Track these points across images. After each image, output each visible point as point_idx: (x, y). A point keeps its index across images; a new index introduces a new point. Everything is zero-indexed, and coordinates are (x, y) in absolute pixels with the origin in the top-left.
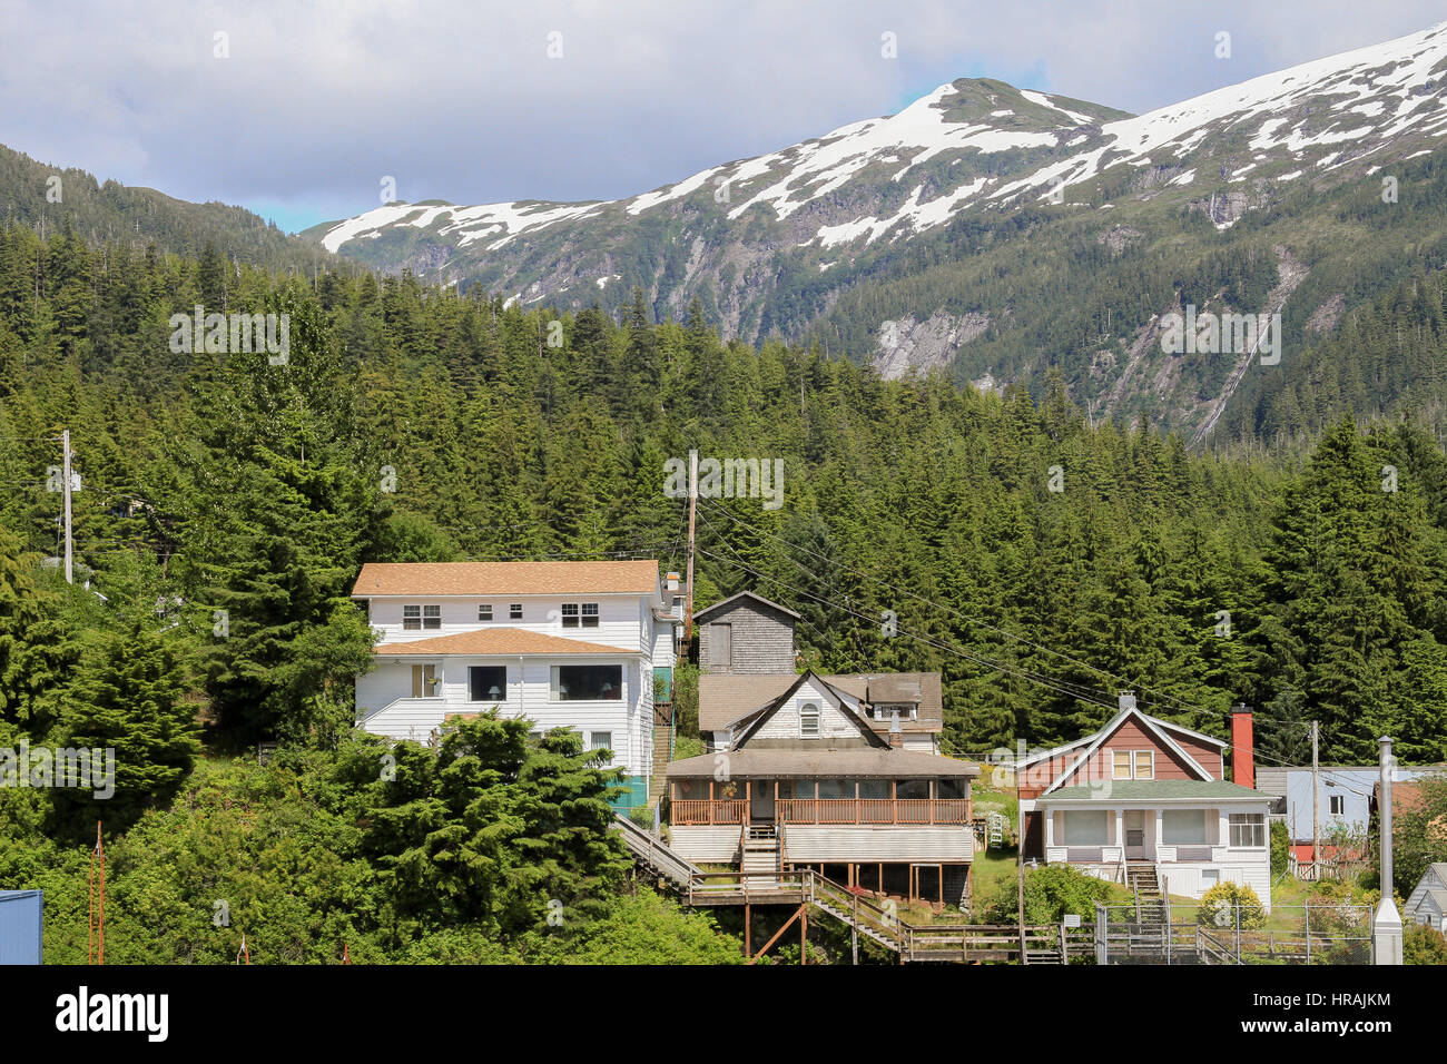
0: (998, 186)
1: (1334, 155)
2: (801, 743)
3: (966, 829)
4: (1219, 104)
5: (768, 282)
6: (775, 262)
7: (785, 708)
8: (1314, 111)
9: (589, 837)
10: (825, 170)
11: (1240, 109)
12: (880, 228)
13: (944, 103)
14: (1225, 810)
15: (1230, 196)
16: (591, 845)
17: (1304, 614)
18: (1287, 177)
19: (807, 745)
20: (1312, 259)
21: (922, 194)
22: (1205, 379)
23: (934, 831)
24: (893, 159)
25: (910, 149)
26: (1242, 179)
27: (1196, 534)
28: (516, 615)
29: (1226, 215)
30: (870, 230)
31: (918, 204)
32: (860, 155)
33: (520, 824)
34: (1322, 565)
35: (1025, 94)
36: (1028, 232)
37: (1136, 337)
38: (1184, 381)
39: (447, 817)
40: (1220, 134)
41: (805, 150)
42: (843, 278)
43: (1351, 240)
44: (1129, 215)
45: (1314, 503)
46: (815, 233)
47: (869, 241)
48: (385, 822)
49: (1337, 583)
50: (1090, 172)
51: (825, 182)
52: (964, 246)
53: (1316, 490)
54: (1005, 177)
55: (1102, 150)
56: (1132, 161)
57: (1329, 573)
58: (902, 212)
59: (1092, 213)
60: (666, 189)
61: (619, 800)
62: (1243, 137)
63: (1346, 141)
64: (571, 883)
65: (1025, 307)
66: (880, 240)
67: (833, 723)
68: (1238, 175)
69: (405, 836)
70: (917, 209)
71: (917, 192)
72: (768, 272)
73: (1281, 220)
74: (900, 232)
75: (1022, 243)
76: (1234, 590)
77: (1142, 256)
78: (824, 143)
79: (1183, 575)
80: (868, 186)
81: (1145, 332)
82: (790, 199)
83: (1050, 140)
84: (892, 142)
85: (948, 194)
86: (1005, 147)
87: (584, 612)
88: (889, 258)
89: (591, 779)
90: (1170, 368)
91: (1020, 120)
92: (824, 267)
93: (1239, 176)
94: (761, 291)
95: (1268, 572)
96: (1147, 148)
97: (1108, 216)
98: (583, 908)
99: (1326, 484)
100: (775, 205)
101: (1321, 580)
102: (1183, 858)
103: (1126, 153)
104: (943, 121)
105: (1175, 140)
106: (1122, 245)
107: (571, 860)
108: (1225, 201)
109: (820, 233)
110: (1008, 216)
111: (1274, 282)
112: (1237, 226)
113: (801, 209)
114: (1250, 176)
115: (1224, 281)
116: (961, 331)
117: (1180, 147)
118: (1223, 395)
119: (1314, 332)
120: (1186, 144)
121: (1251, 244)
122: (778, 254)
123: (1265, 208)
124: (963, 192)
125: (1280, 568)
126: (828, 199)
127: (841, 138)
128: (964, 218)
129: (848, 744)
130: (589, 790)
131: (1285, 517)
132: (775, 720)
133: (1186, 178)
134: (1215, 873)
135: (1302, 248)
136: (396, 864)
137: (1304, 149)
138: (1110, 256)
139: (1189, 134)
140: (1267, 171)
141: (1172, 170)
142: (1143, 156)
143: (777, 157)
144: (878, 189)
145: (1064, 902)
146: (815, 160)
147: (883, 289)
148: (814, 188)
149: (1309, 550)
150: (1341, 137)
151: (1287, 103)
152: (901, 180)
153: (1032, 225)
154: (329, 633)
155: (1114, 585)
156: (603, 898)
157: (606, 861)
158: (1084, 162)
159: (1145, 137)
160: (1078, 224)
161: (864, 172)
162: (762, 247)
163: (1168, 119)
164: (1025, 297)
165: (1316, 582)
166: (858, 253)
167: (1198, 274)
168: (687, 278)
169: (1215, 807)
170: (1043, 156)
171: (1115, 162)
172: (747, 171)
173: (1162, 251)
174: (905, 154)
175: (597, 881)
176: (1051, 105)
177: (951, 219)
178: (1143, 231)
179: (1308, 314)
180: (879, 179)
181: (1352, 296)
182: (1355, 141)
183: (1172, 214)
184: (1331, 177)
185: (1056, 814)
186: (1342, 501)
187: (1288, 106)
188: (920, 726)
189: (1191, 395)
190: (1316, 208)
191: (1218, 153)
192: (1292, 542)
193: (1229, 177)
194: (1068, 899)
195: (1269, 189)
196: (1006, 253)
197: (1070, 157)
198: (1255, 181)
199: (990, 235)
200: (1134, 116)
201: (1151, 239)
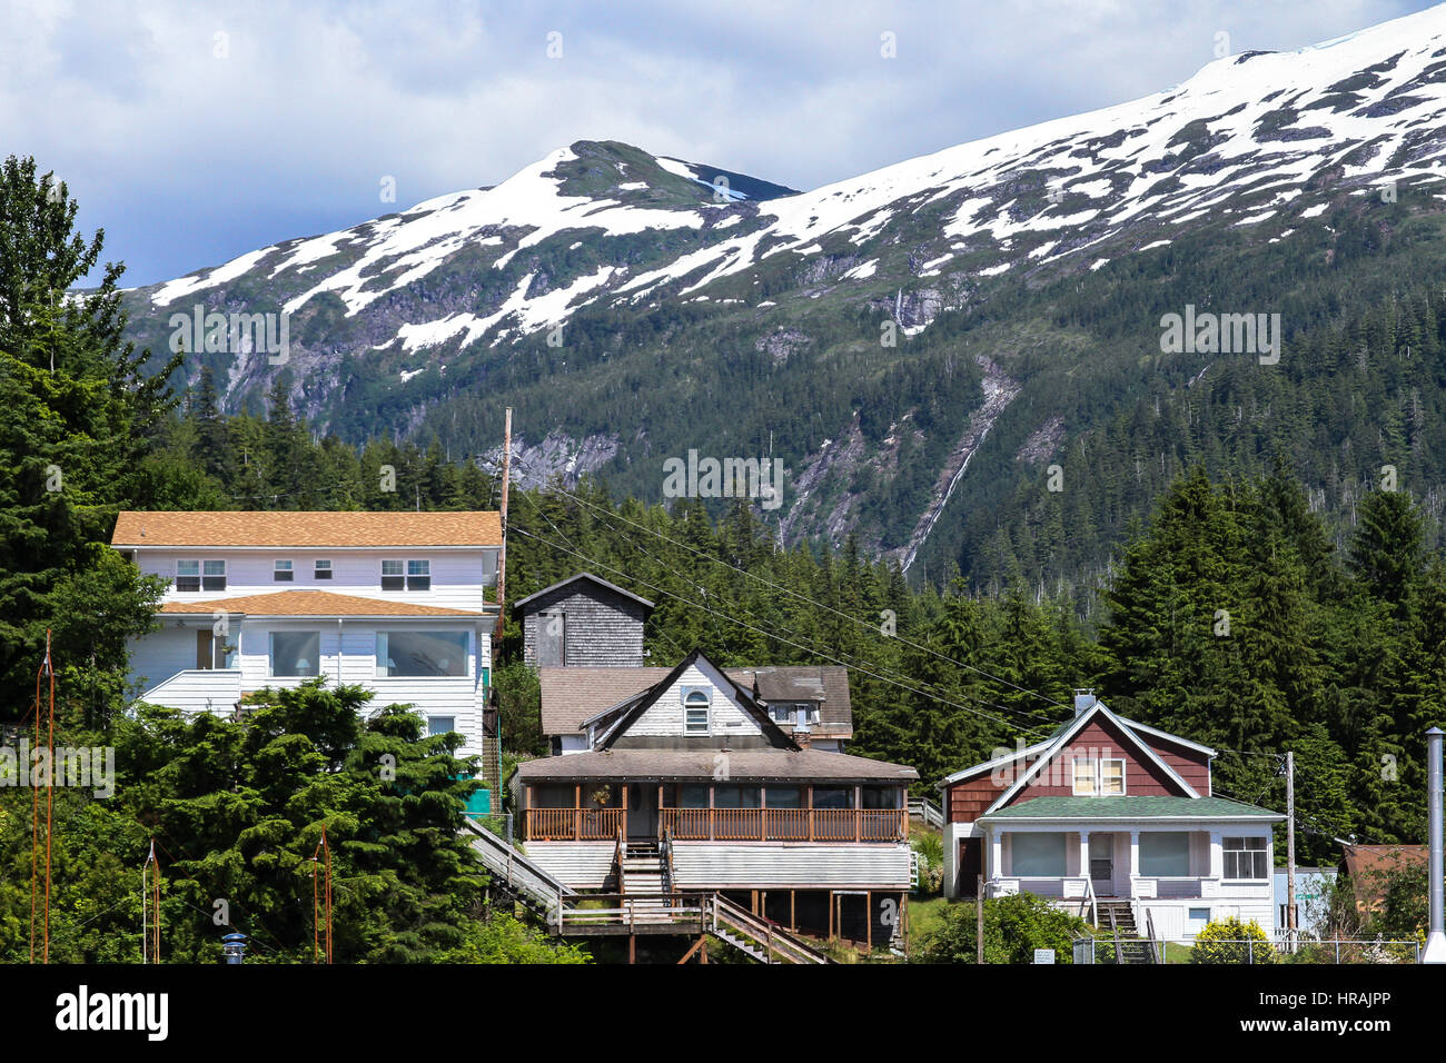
0: (628, 278)
1: (1049, 246)
2: (686, 742)
3: (901, 848)
4: (908, 178)
5: (334, 394)
6: (342, 369)
7: (665, 697)
8: (1023, 189)
9: (438, 842)
10: (408, 253)
11: (933, 186)
12: (478, 327)
13: (560, 171)
14: (1217, 833)
15: (921, 293)
16: (440, 852)
17: (1157, 709)
18: (991, 272)
19: (693, 744)
20: (1024, 372)
21: (532, 286)
22: (890, 522)
23: (861, 851)
24: (496, 241)
25: (517, 228)
26: (936, 272)
27: (1017, 609)
28: (323, 575)
29: (916, 318)
30: (466, 330)
31: (526, 298)
32: (454, 234)
33: (352, 821)
34: (1180, 648)
35: (661, 162)
36: (668, 334)
37: (805, 468)
38: (865, 523)
39: (263, 811)
40: (908, 216)
41: (382, 228)
42: (428, 390)
43: (1072, 350)
44: (795, 315)
45: (1166, 571)
46: (393, 334)
47: (464, 344)
48: (184, 818)
49: (1199, 669)
50: (744, 261)
51: (408, 268)
52: (586, 352)
53: (1169, 556)
54: (636, 268)
55: (758, 235)
56: (798, 248)
57: (1188, 656)
58: (507, 308)
59: (749, 313)
60: (203, 274)
61: (474, 798)
62: (936, 221)
63: (1064, 228)
64: (414, 899)
65: (663, 429)
66: (478, 342)
67: (726, 716)
68: (931, 269)
69: (206, 834)
70: (526, 304)
71: (525, 283)
72: (335, 383)
73: (985, 325)
74: (503, 333)
75: (661, 349)
76: (1065, 681)
77: (812, 366)
78: (407, 219)
79: (1001, 660)
80: (462, 273)
81: (816, 461)
82: (363, 289)
83: (693, 220)
84: (493, 219)
85: (565, 286)
86: (637, 228)
87: (411, 572)
88: (489, 365)
89: (441, 767)
90: (847, 505)
91: (655, 195)
92: (406, 376)
93: (933, 268)
94: (326, 406)
95: (1107, 658)
96: (817, 231)
97: (768, 317)
98: (428, 934)
99: (1180, 548)
100: (345, 297)
101: (1179, 666)
102: (1165, 893)
103: (790, 239)
104: (559, 194)
105: (851, 222)
106: (786, 353)
107: (413, 872)
108: (915, 300)
109: (402, 333)
110: (642, 315)
111: (978, 400)
112: (930, 331)
113: (377, 302)
114: (945, 268)
115: (915, 398)
116: (583, 457)
117: (857, 231)
118: (913, 542)
119: (1027, 464)
120: (865, 228)
121: (949, 353)
122: (347, 358)
123: (965, 308)
124: (583, 284)
125: (1122, 655)
126: (413, 290)
127: (430, 212)
128: (585, 316)
129: (746, 743)
130: (439, 782)
131: (1129, 590)
132: (653, 712)
133: (866, 270)
134: (1203, 913)
135: (1011, 359)
136: (196, 871)
137: (1013, 237)
138: (771, 366)
139: (870, 215)
140: (967, 263)
141: (850, 259)
142: (812, 242)
143: (347, 235)
144: (477, 277)
145: (1025, 939)
146: (394, 239)
147: (483, 404)
148: (395, 275)
149: (1161, 630)
150: (1058, 222)
151: (991, 179)
152: (506, 267)
153: (673, 326)
154: (100, 579)
155: (919, 669)
156: (452, 922)
157: (457, 875)
158: (737, 249)
159: (814, 219)
160: (732, 325)
161: (458, 257)
162: (327, 349)
163: (842, 197)
164: (665, 416)
165: (1172, 668)
166: (449, 359)
167: (882, 390)
168: (230, 388)
169: (1205, 829)
170: (683, 241)
171: (775, 249)
172: (309, 252)
173: (838, 359)
174: (511, 235)
175: (446, 899)
176: (695, 177)
177: (568, 318)
178: (811, 335)
179: (1019, 442)
180: (478, 266)
181: (1075, 419)
182: (1074, 228)
183: (848, 313)
184: (1048, 271)
185: (1004, 838)
186: (1201, 569)
187: (993, 182)
188: (825, 731)
189: (873, 542)
190: (1028, 310)
191: (906, 240)
192: (1137, 621)
193: (920, 269)
194: (1031, 936)
195: (969, 285)
196: (640, 360)
197: (719, 242)
198: (952, 276)
199: (619, 337)
200: (799, 193)
201: (822, 345)
